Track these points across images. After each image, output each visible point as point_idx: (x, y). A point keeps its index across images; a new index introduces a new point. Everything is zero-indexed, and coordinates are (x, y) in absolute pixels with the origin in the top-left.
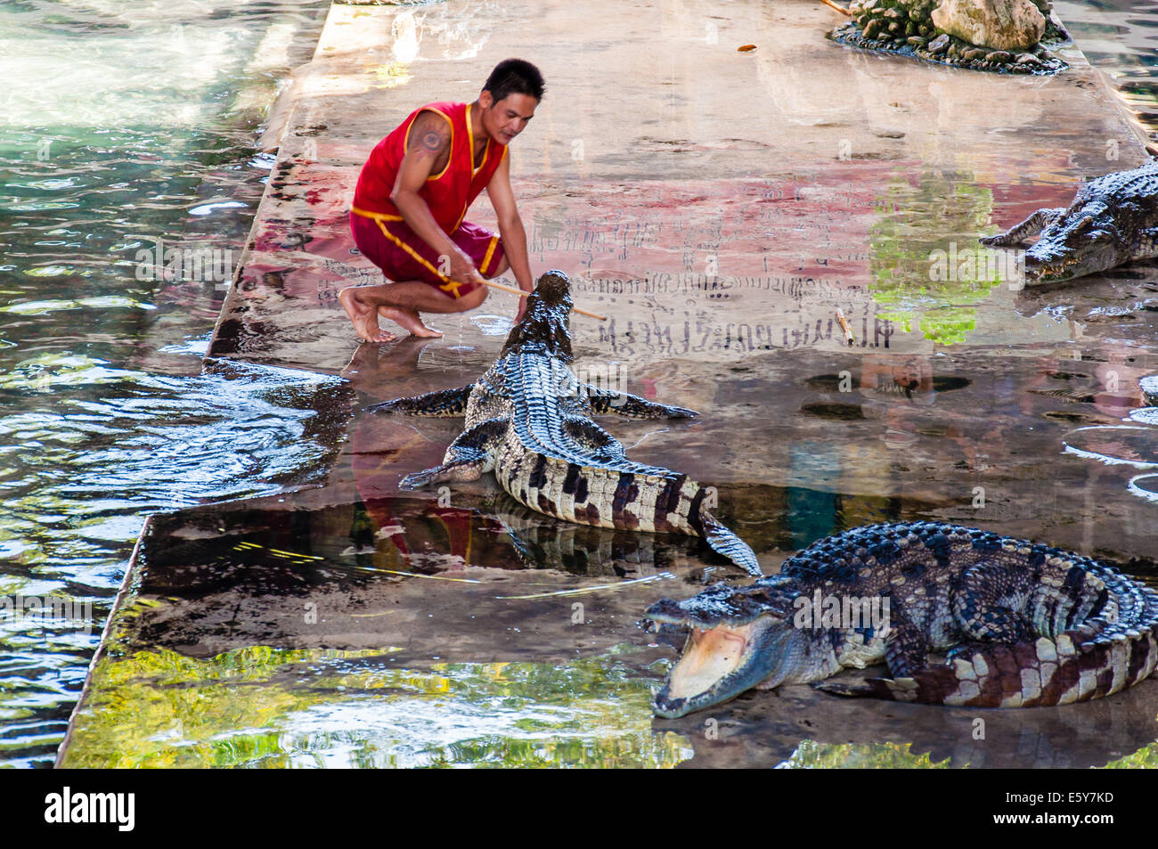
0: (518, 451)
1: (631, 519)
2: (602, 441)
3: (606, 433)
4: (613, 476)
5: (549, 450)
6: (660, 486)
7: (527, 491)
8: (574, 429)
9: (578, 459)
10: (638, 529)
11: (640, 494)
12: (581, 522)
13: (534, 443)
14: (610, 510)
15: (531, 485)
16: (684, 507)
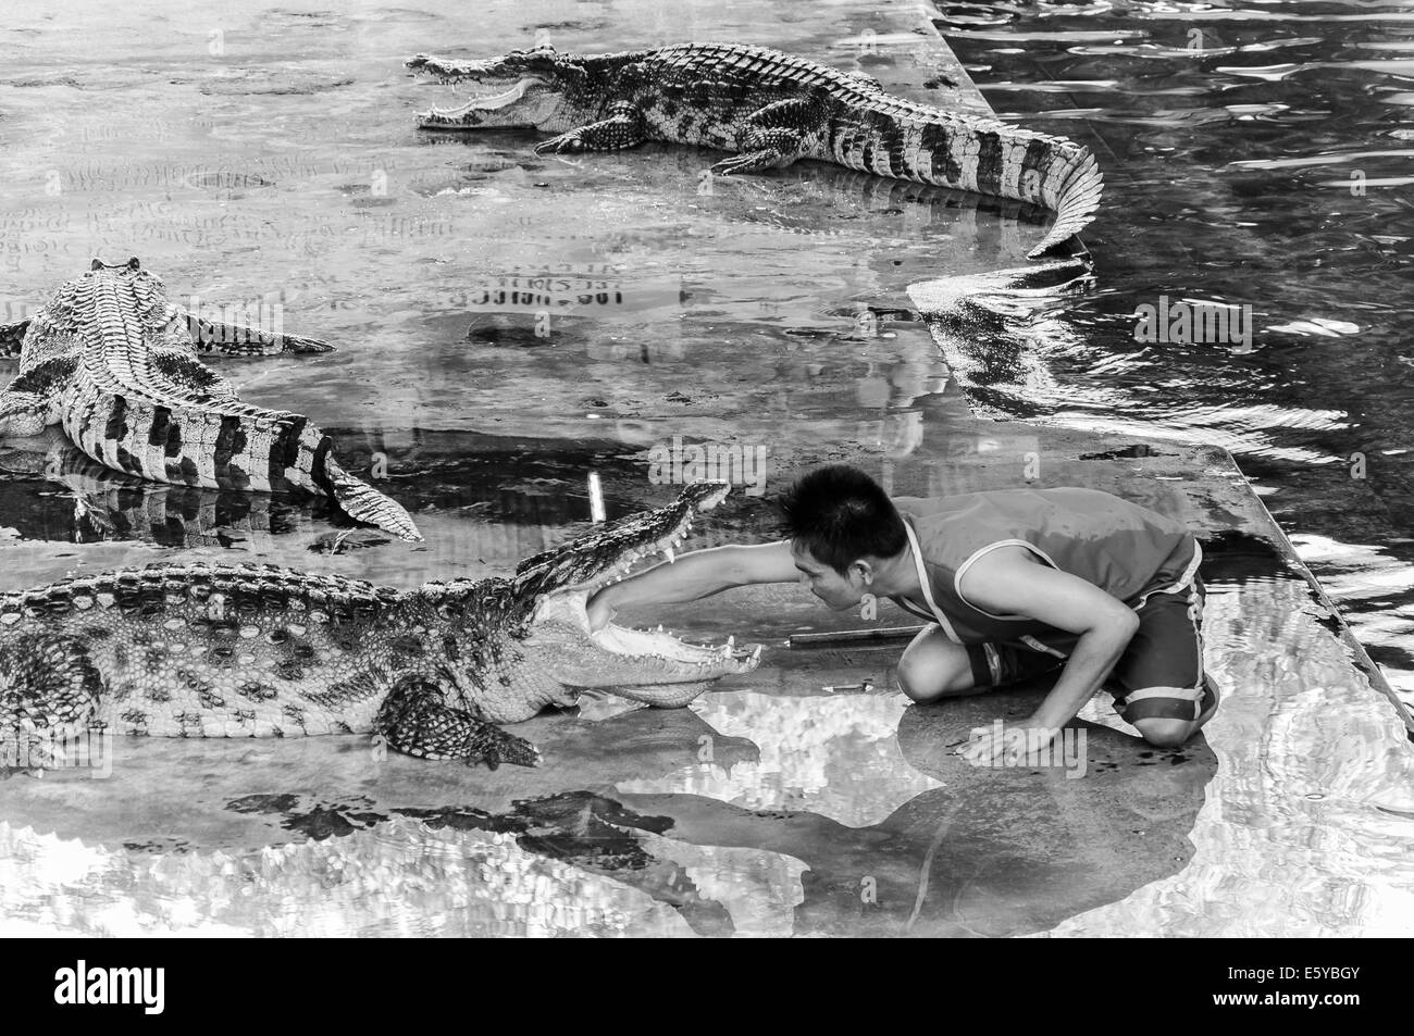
0: (91, 394)
1: (238, 476)
2: (205, 379)
3: (209, 370)
4: (214, 421)
5: (130, 390)
6: (274, 433)
7: (103, 445)
8: (168, 365)
9: (167, 402)
10: (250, 488)
11: (249, 443)
12: (177, 482)
13: (111, 382)
14: (211, 465)
15: (108, 437)
16: (305, 459)
